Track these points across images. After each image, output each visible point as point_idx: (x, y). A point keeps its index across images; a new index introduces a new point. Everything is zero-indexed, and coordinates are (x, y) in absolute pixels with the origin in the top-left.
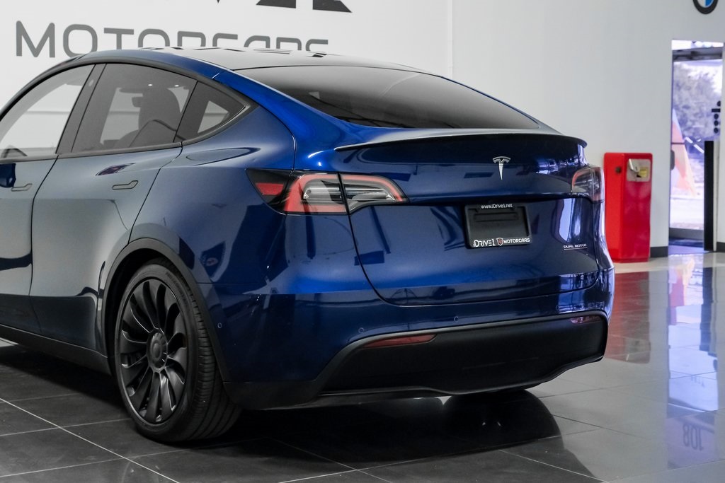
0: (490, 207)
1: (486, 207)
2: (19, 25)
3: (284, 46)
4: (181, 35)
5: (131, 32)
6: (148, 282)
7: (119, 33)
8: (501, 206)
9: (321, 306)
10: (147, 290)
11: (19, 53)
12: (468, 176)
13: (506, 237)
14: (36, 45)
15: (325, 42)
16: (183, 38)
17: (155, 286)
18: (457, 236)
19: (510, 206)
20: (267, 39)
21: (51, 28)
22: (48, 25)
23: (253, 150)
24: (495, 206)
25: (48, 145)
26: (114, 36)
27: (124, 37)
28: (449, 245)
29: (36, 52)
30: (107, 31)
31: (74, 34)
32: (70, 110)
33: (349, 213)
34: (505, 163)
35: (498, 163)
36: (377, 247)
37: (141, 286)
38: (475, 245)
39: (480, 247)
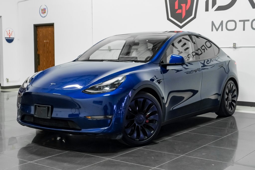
2: (213, 22)
5: (248, 20)
7: (244, 21)
11: (212, 30)
14: (217, 28)
22: (221, 21)
26: (242, 23)
27: (246, 22)
29: (217, 30)
30: (240, 21)
31: (229, 23)
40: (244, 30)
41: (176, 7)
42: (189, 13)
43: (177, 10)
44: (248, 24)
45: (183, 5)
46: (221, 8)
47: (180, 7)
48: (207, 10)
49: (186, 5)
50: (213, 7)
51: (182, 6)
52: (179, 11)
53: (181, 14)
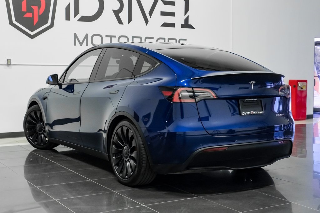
0: (248, 100)
1: (247, 100)
2: (75, 34)
3: (170, 41)
4: (133, 37)
5: (115, 37)
6: (123, 128)
7: (111, 37)
8: (253, 100)
9: (186, 136)
10: (122, 130)
11: (75, 44)
12: (240, 88)
13: (254, 111)
14: (81, 41)
15: (186, 40)
16: (134, 39)
17: (125, 129)
18: (236, 111)
19: (256, 99)
20: (164, 39)
21: (87, 35)
22: (85, 34)
23: (161, 79)
24: (250, 100)
25: (86, 78)
26: (109, 38)
27: (113, 38)
28: (233, 115)
29: (81, 44)
30: (107, 36)
31: (95, 38)
32: (94, 65)
33: (196, 102)
34: (254, 84)
35: (251, 84)
36: (206, 115)
37: (120, 129)
38: (243, 114)
39: (245, 115)
41: (24, 9)
42: (43, 19)
43: (25, 13)
45: (35, 8)
46: (84, 19)
47: (30, 10)
48: (68, 18)
49: (39, 8)
50: (75, 17)
51: (33, 9)
52: (29, 15)
53: (31, 19)
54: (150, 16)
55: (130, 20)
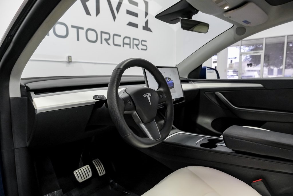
4: (102, 32)
5: (82, 28)
7: (78, 28)
15: (146, 41)
20: (130, 38)
26: (76, 30)
27: (80, 30)
30: (73, 27)
40: (78, 39)
44: (82, 33)
54: (118, 12)
55: (98, 12)
